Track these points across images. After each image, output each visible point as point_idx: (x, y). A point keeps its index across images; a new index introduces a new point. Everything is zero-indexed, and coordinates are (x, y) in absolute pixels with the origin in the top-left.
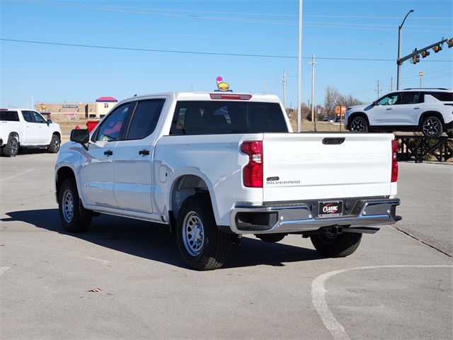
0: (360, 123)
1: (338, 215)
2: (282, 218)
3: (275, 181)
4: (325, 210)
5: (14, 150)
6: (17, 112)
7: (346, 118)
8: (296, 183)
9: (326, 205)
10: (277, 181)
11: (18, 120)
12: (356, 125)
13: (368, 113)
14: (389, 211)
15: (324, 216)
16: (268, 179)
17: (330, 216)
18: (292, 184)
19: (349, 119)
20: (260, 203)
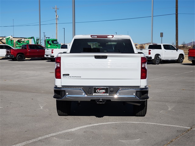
1: (105, 94)
2: (67, 94)
3: (67, 76)
4: (98, 91)
5: (158, 61)
6: (161, 45)
8: (79, 77)
9: (98, 89)
10: (68, 76)
11: (161, 49)
14: (134, 94)
15: (96, 94)
16: (64, 75)
17: (101, 94)
18: (76, 78)
20: (60, 86)
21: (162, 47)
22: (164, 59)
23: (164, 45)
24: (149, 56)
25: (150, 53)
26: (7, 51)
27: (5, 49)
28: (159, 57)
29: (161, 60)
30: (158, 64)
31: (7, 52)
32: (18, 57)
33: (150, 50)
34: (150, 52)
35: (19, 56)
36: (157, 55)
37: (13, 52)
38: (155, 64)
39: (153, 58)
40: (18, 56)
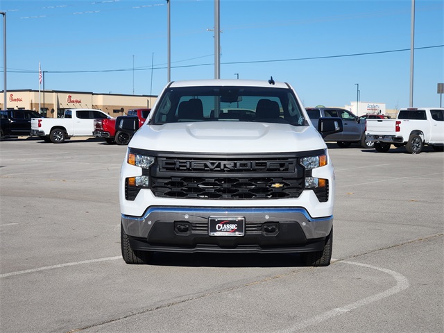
21: (429, 115)
22: (433, 142)
23: (432, 111)
24: (397, 134)
25: (398, 129)
26: (96, 123)
27: (93, 120)
28: (420, 138)
29: (424, 143)
30: (418, 153)
31: (97, 125)
32: (119, 136)
33: (400, 122)
34: (400, 125)
35: (120, 134)
36: (416, 134)
37: (107, 126)
38: (411, 153)
39: (406, 139)
40: (118, 133)
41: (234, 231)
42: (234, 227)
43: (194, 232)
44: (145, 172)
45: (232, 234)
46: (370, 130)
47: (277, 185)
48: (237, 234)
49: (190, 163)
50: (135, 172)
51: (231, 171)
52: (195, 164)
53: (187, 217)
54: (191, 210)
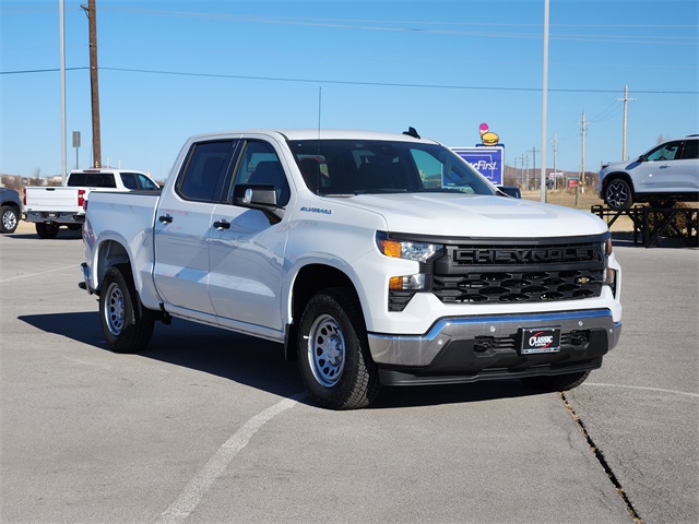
0: (620, 189)
6: (112, 174)
7: (600, 180)
11: (115, 186)
12: (615, 192)
13: (632, 173)
19: (603, 183)
23: (123, 175)
24: (80, 210)
33: (83, 192)
41: (549, 345)
42: (548, 339)
43: (498, 351)
44: (423, 267)
45: (547, 350)
46: (32, 205)
47: (583, 280)
48: (552, 350)
49: (494, 252)
50: (409, 269)
51: (540, 261)
52: (500, 254)
53: (493, 330)
54: (497, 319)
